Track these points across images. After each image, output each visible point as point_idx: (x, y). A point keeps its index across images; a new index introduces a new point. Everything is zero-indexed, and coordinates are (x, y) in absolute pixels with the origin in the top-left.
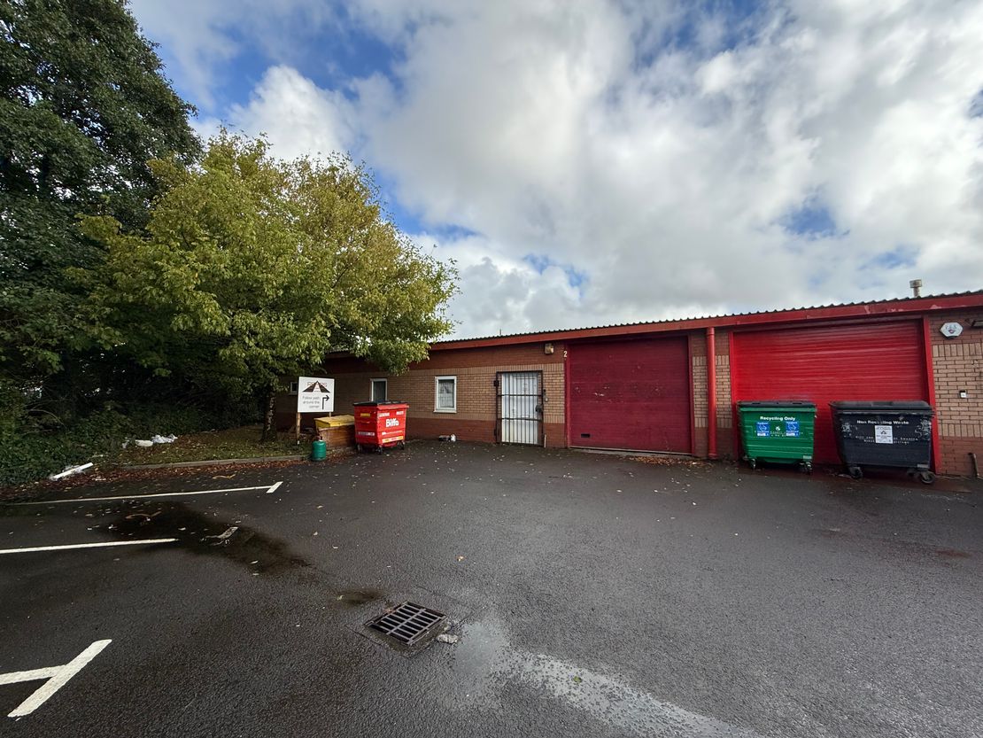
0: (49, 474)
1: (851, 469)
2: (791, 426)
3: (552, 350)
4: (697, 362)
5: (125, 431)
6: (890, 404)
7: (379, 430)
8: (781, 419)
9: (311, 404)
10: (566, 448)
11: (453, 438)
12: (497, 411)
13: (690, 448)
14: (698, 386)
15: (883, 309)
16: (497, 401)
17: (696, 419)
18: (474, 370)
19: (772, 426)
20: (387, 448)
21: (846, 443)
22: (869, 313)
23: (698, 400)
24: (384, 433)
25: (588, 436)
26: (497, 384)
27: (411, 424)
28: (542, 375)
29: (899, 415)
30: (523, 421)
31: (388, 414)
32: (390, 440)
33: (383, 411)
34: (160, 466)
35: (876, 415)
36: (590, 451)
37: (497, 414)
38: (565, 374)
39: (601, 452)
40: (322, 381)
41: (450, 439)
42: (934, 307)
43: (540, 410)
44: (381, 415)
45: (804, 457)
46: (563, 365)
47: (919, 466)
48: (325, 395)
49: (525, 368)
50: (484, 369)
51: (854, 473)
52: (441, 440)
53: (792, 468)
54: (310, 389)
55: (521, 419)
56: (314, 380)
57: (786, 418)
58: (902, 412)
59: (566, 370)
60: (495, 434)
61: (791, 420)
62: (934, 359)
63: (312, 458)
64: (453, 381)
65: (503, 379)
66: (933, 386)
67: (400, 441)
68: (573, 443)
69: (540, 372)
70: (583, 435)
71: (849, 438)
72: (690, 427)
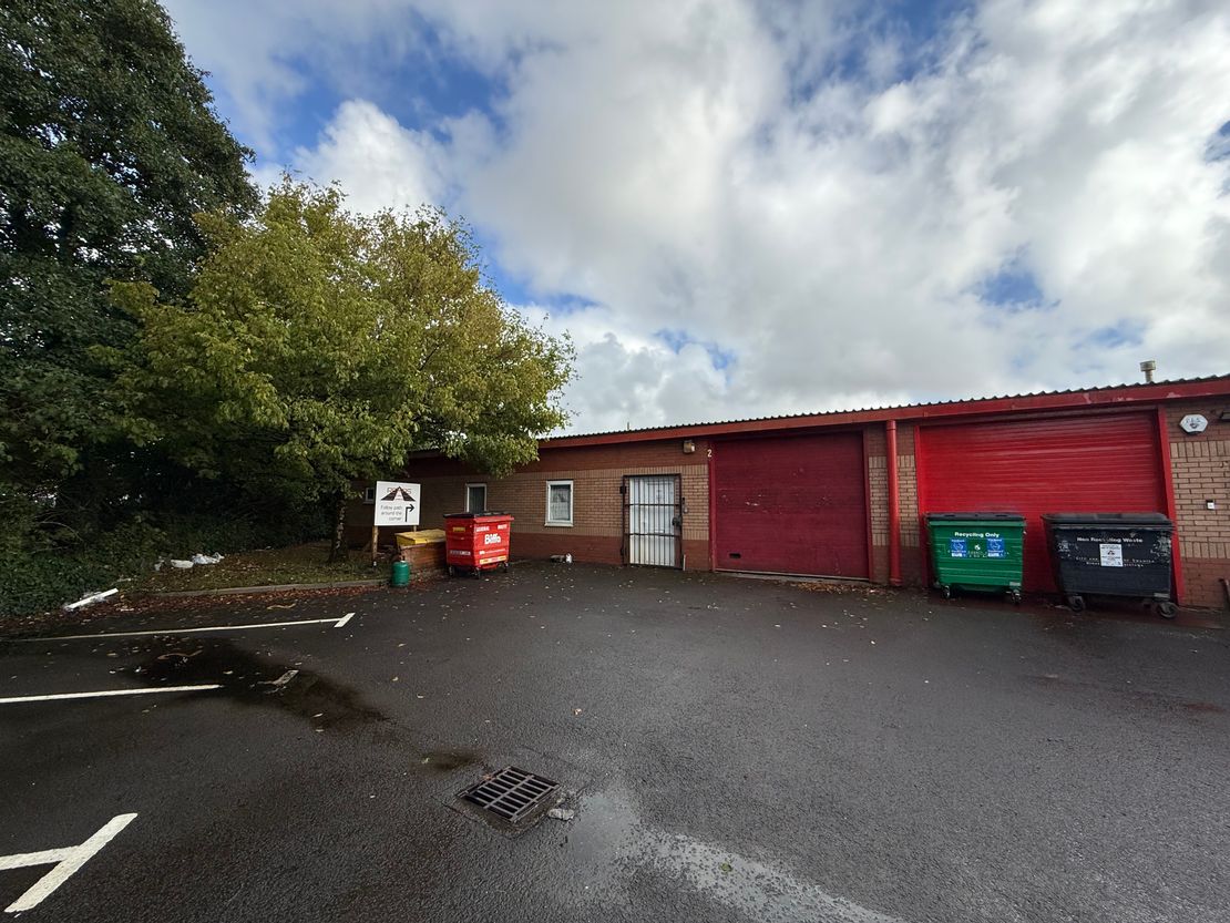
0: (63, 603)
1: (1071, 599)
2: (994, 544)
3: (693, 448)
4: (875, 464)
5: (161, 549)
6: (1119, 516)
7: (475, 548)
8: (982, 536)
9: (391, 516)
10: (711, 571)
11: (569, 559)
12: (624, 524)
13: (866, 571)
14: (876, 495)
15: (1106, 399)
16: (624, 512)
17: (874, 536)
18: (595, 473)
19: (970, 544)
20: (486, 571)
21: (1062, 566)
22: (1089, 402)
23: (877, 512)
24: (482, 553)
25: (738, 556)
26: (624, 490)
27: (516, 541)
28: (680, 479)
29: (1130, 531)
30: (657, 537)
31: (487, 529)
32: (490, 561)
33: (480, 525)
34: (201, 593)
35: (1100, 531)
36: (741, 576)
37: (624, 528)
38: (710, 478)
39: (755, 577)
40: (404, 486)
41: (565, 559)
42: (1172, 395)
43: (677, 524)
44: (478, 530)
45: (1012, 584)
46: (706, 467)
47: (1157, 595)
48: (408, 503)
49: (659, 471)
50: (608, 472)
51: (1074, 604)
52: (553, 560)
53: (995, 597)
54: (391, 497)
55: (654, 535)
56: (395, 485)
57: (988, 535)
58: (1134, 527)
59: (710, 473)
60: (622, 554)
61: (994, 537)
62: (1172, 461)
63: (392, 583)
64: (569, 486)
65: (632, 484)
66: (1173, 494)
67: (503, 562)
68: (719, 565)
69: (678, 476)
70: (731, 555)
71: (1067, 560)
72: (867, 545)
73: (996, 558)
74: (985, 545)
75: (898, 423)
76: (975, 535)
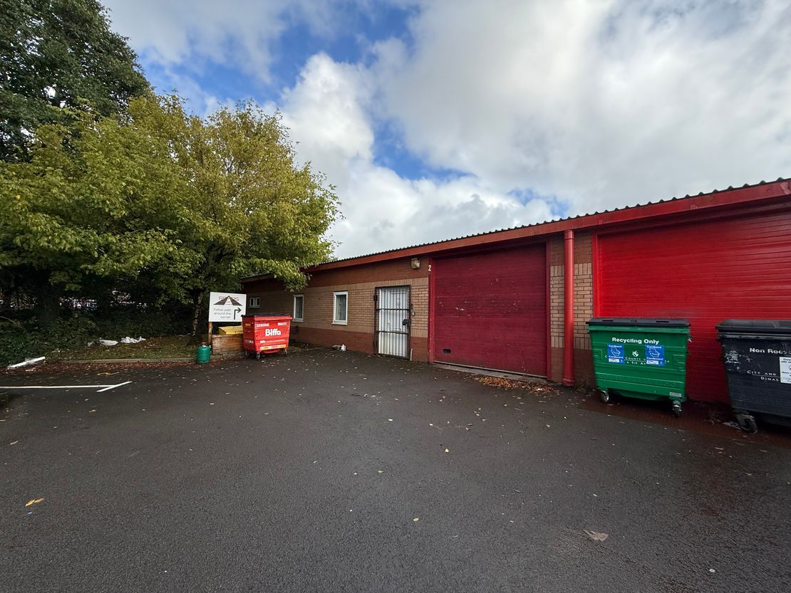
1: (739, 417)
2: (653, 351)
3: (418, 265)
4: (555, 271)
5: (91, 333)
8: (640, 342)
9: (222, 315)
10: (428, 362)
11: (343, 348)
12: (375, 324)
13: (545, 370)
14: (555, 300)
16: (375, 314)
17: (553, 338)
18: (359, 286)
19: (627, 350)
22: (788, 193)
23: (556, 317)
24: (262, 342)
25: (449, 351)
26: (376, 298)
27: (297, 336)
28: (410, 290)
30: (395, 334)
31: (268, 325)
32: (270, 348)
35: (781, 341)
37: (375, 327)
38: (429, 288)
39: (466, 370)
40: (234, 296)
41: (340, 348)
43: (407, 323)
45: (672, 394)
46: (427, 278)
48: (236, 307)
49: (397, 283)
50: (367, 284)
52: (334, 349)
54: (222, 302)
55: (393, 332)
56: (225, 295)
57: (646, 341)
59: (430, 284)
60: (374, 346)
61: (653, 344)
63: (197, 361)
65: (381, 294)
68: (435, 358)
69: (408, 287)
70: (444, 350)
71: (736, 372)
72: (546, 347)
73: (655, 366)
74: (643, 351)
75: (576, 232)
76: (633, 341)
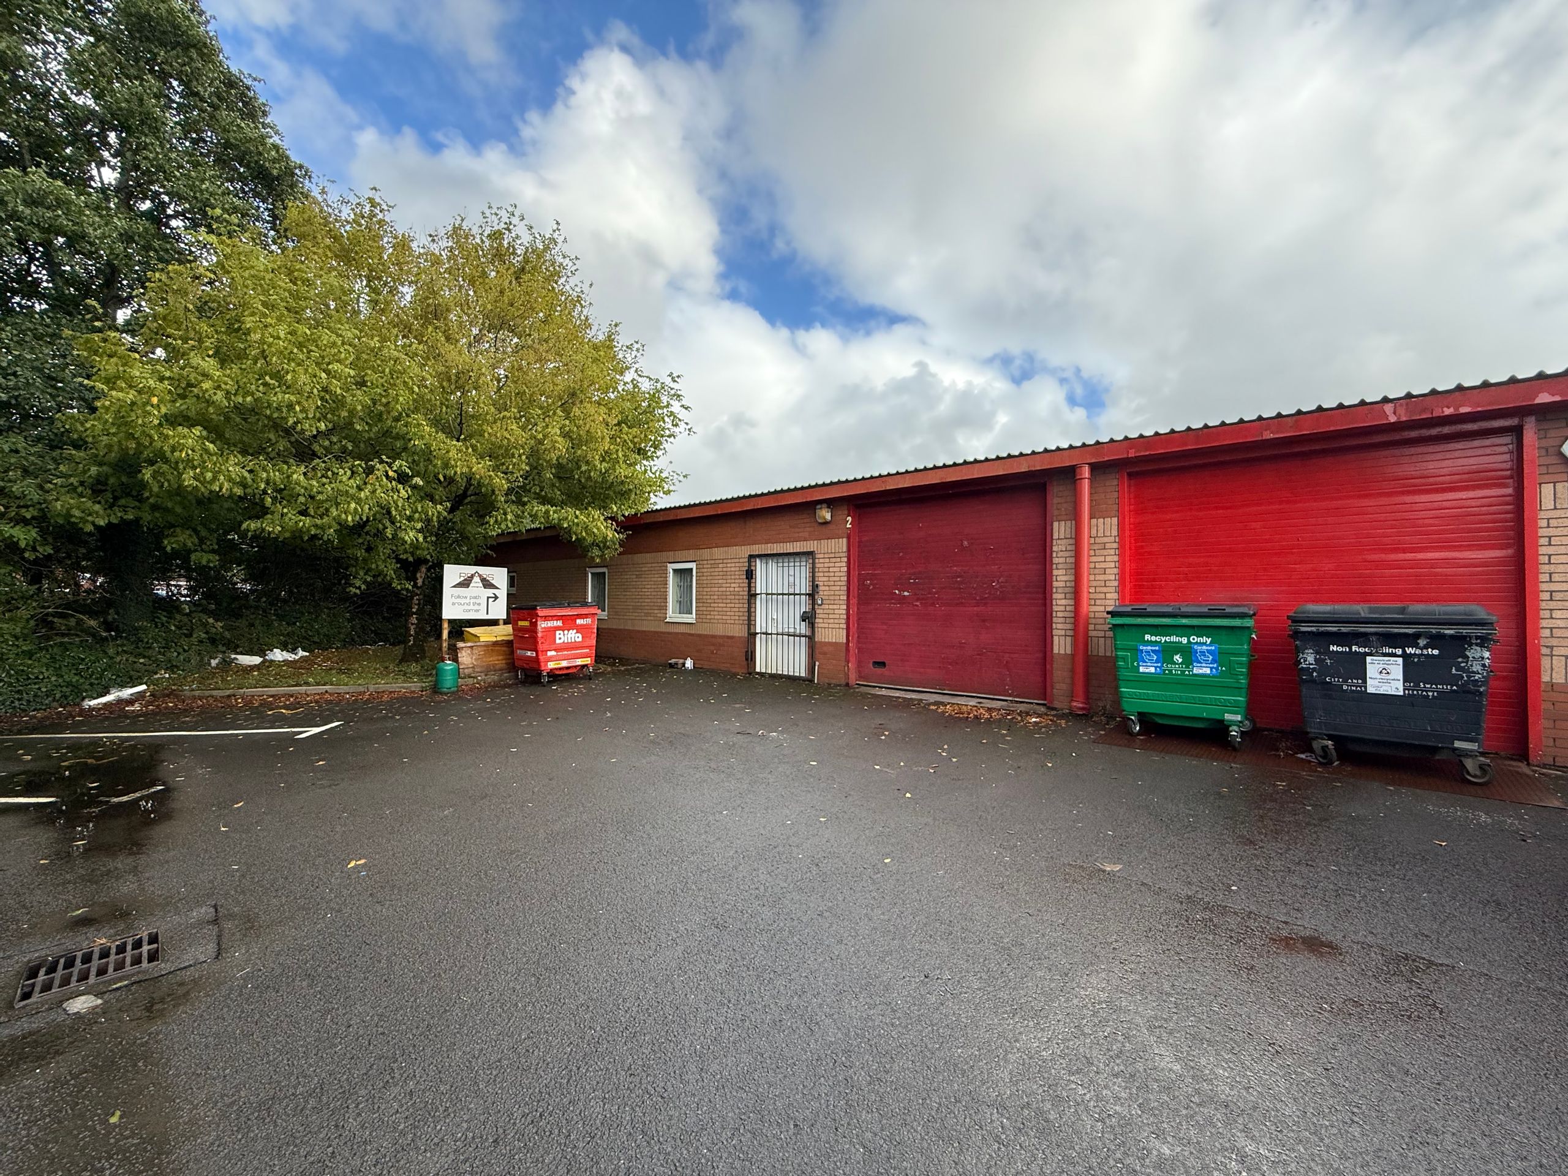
0: (83, 699)
1: (1316, 745)
2: (1203, 654)
3: (828, 516)
4: (1060, 530)
5: (214, 642)
6: (1403, 611)
7: (540, 647)
8: (1184, 640)
9: (466, 607)
10: (847, 685)
11: (689, 664)
12: (749, 620)
13: (1043, 692)
14: (1061, 578)
15: (1424, 410)
16: (749, 603)
17: (1056, 639)
18: (718, 553)
19: (1166, 653)
21: (1304, 691)
22: (1393, 419)
23: (1061, 604)
24: (551, 653)
25: (882, 664)
26: (750, 575)
27: (606, 640)
28: (814, 559)
29: (1417, 636)
30: (786, 637)
31: (559, 623)
32: (564, 664)
35: (1365, 635)
36: (884, 692)
37: (749, 625)
38: (849, 557)
40: (485, 571)
41: (684, 665)
42: (1544, 398)
43: (809, 618)
45: (1227, 717)
46: (845, 540)
47: (1458, 744)
48: (490, 592)
49: (789, 548)
50: (733, 550)
51: (1319, 751)
52: (671, 666)
54: (465, 583)
55: (782, 634)
56: (470, 570)
57: (1194, 639)
58: (1421, 628)
59: (849, 550)
60: (747, 659)
61: (1203, 643)
62: (1542, 515)
63: (436, 689)
65: (759, 566)
67: (586, 666)
68: (861, 677)
69: (810, 554)
70: (875, 663)
71: (1313, 681)
72: (1045, 653)
73: (1206, 675)
74: (1189, 655)
75: (1094, 467)
76: (1174, 639)
